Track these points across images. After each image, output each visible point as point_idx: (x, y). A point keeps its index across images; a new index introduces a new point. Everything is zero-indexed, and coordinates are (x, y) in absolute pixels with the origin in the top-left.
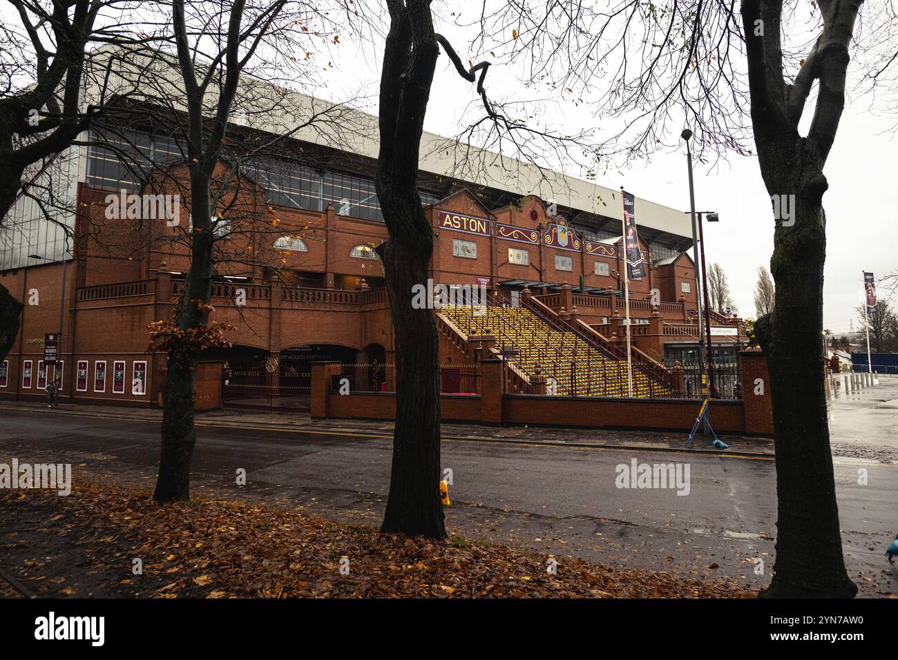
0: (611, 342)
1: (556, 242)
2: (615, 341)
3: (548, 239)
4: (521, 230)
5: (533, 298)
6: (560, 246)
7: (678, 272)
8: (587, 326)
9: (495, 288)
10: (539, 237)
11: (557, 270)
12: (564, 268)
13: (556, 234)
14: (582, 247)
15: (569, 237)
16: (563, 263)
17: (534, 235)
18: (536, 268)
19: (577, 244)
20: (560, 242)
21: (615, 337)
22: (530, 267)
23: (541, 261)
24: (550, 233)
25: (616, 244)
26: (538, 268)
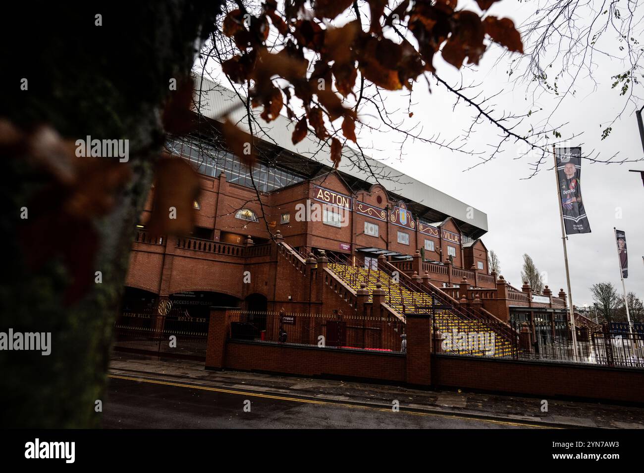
0: (461, 304)
1: (398, 221)
2: (465, 302)
3: (393, 218)
4: (374, 208)
5: (388, 262)
6: (402, 225)
7: (476, 253)
8: (438, 288)
9: (353, 253)
10: (387, 216)
11: (398, 243)
12: (403, 242)
13: (398, 215)
14: (416, 227)
15: (408, 218)
16: (403, 238)
17: (383, 214)
18: (383, 240)
19: (413, 224)
20: (401, 221)
21: (465, 299)
22: (380, 239)
23: (388, 234)
24: (394, 214)
25: (439, 227)
26: (386, 240)
